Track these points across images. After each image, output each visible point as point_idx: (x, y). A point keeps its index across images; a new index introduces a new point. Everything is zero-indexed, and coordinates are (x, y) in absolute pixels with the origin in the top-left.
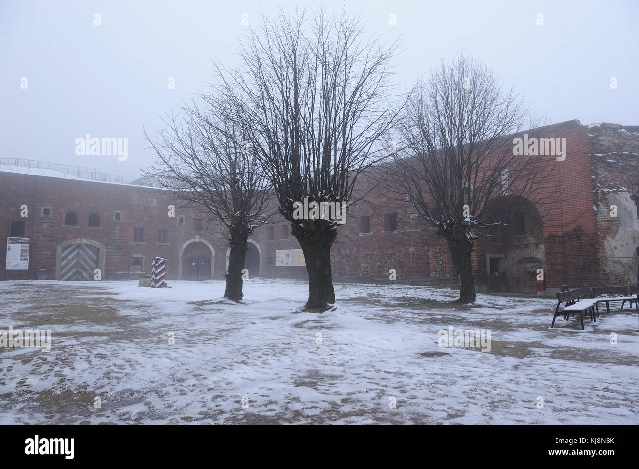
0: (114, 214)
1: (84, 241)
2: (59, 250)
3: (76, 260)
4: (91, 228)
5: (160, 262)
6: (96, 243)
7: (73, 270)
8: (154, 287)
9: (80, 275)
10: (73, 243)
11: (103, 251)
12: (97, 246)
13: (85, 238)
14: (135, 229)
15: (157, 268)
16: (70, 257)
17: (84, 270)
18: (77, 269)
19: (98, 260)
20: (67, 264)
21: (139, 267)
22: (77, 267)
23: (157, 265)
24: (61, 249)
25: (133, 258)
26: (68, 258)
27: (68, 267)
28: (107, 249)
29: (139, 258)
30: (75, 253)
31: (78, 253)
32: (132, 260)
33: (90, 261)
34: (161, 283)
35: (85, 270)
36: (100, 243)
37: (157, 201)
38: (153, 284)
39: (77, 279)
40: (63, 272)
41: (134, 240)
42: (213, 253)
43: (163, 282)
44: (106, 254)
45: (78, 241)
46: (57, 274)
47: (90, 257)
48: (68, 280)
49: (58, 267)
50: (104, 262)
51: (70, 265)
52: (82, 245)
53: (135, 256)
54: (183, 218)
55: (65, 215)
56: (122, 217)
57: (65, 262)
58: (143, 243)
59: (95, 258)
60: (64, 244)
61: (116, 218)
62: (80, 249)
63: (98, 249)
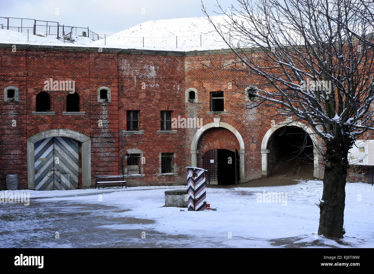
0: (99, 91)
1: (62, 133)
2: (30, 146)
3: (52, 159)
4: (70, 114)
5: (199, 174)
6: (77, 135)
7: (49, 174)
8: (191, 209)
9: (57, 181)
10: (47, 136)
11: (87, 146)
12: (78, 139)
13: (63, 128)
14: (128, 112)
15: (195, 182)
16: (44, 156)
17: (62, 173)
18: (54, 174)
19: (80, 158)
20: (41, 166)
21: (136, 167)
22: (54, 170)
23: (196, 178)
24: (33, 146)
25: (128, 155)
26: (41, 157)
27: (42, 170)
28: (92, 143)
29: (136, 155)
30: (51, 149)
31: (54, 150)
32: (126, 157)
33: (70, 161)
34: (201, 204)
35: (64, 173)
36: (83, 135)
37: (156, 70)
38: (191, 204)
39: (54, 188)
40: (37, 176)
41: (128, 129)
42: (242, 145)
43: (205, 203)
44: (92, 150)
45: (54, 133)
46: (31, 180)
47: (70, 155)
48: (43, 189)
49: (30, 172)
50: (90, 162)
51: (45, 167)
52: (58, 139)
53: (130, 151)
54: (194, 92)
55: (34, 97)
56: (109, 96)
57: (38, 163)
58: (141, 132)
59: (77, 156)
60: (36, 138)
61: (101, 98)
62: (57, 144)
63: (80, 144)
